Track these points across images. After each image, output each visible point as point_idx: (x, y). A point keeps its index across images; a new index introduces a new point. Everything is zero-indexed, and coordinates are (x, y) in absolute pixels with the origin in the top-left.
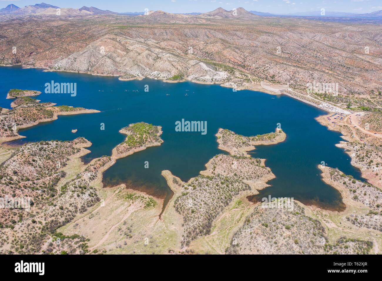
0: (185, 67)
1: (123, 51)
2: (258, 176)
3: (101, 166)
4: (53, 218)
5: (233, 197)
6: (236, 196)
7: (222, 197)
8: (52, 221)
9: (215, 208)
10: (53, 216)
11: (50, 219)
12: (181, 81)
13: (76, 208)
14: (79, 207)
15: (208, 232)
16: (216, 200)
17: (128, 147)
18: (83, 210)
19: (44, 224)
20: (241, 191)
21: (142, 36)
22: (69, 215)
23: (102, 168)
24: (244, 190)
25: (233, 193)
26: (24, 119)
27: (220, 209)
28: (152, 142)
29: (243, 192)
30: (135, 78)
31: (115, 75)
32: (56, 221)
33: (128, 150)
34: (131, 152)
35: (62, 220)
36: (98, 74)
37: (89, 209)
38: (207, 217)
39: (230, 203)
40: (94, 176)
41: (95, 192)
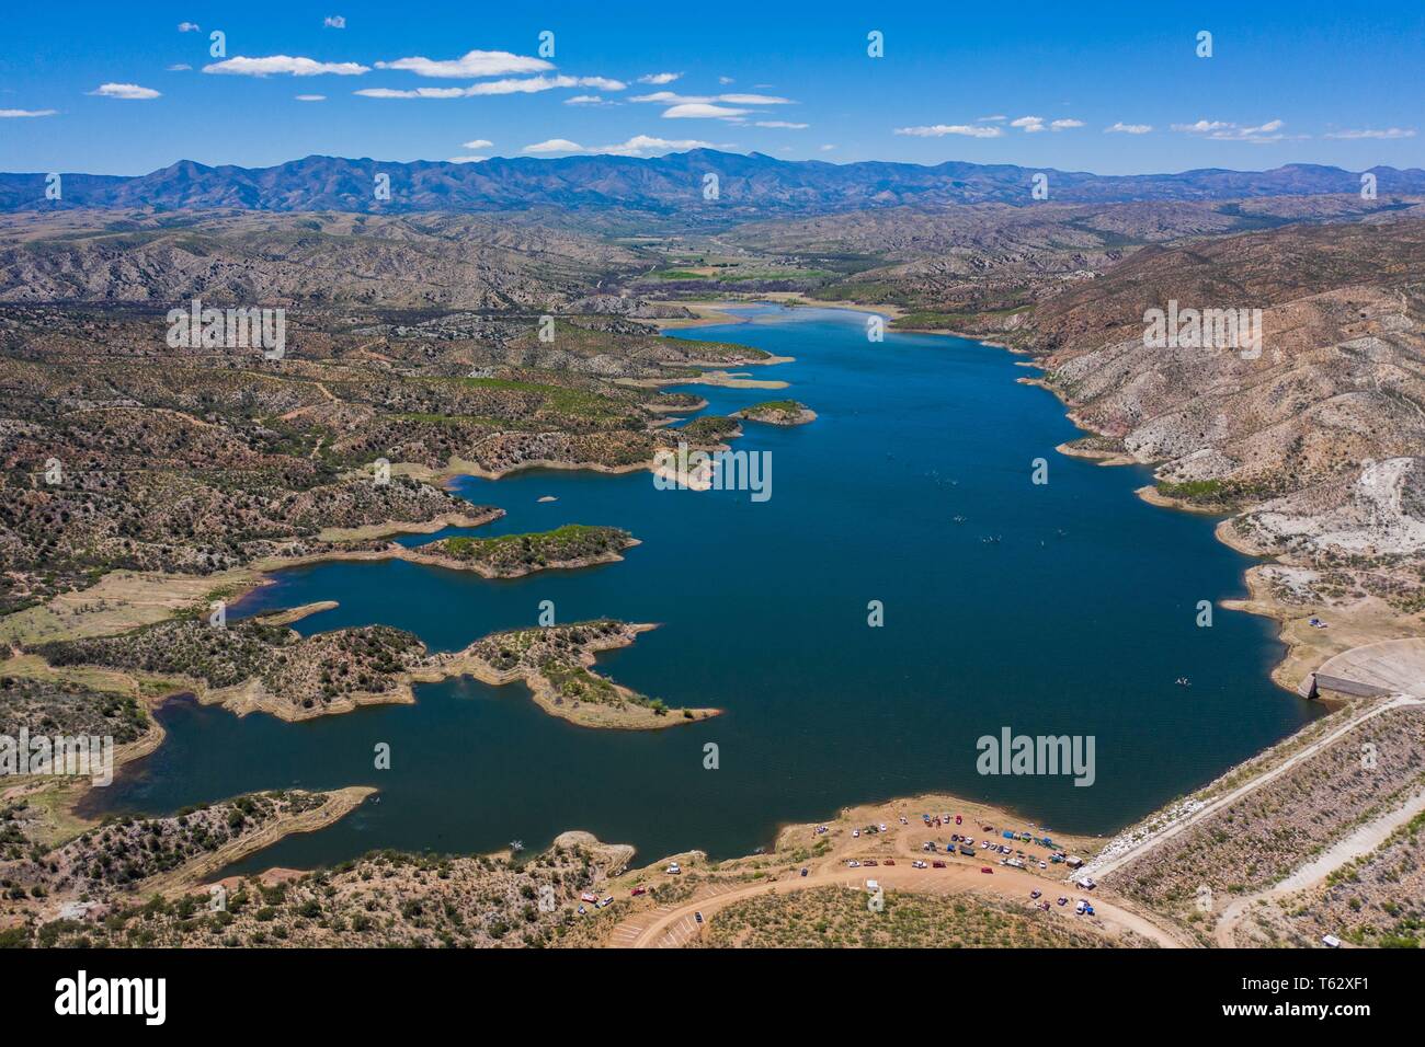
2: (279, 691)
3: (344, 548)
4: (141, 555)
5: (184, 674)
6: (187, 676)
7: (167, 656)
8: (135, 557)
9: (127, 654)
11: (139, 553)
12: (1189, 508)
15: (57, 663)
17: (442, 548)
20: (207, 678)
22: (155, 564)
23: (343, 552)
24: (211, 680)
25: (193, 668)
26: (568, 451)
27: (130, 663)
28: (490, 563)
29: (204, 682)
30: (1107, 455)
32: (137, 560)
33: (434, 552)
34: (428, 560)
35: (143, 562)
36: (1075, 419)
37: (180, 574)
38: (94, 651)
39: (156, 673)
40: (295, 552)
41: (233, 564)
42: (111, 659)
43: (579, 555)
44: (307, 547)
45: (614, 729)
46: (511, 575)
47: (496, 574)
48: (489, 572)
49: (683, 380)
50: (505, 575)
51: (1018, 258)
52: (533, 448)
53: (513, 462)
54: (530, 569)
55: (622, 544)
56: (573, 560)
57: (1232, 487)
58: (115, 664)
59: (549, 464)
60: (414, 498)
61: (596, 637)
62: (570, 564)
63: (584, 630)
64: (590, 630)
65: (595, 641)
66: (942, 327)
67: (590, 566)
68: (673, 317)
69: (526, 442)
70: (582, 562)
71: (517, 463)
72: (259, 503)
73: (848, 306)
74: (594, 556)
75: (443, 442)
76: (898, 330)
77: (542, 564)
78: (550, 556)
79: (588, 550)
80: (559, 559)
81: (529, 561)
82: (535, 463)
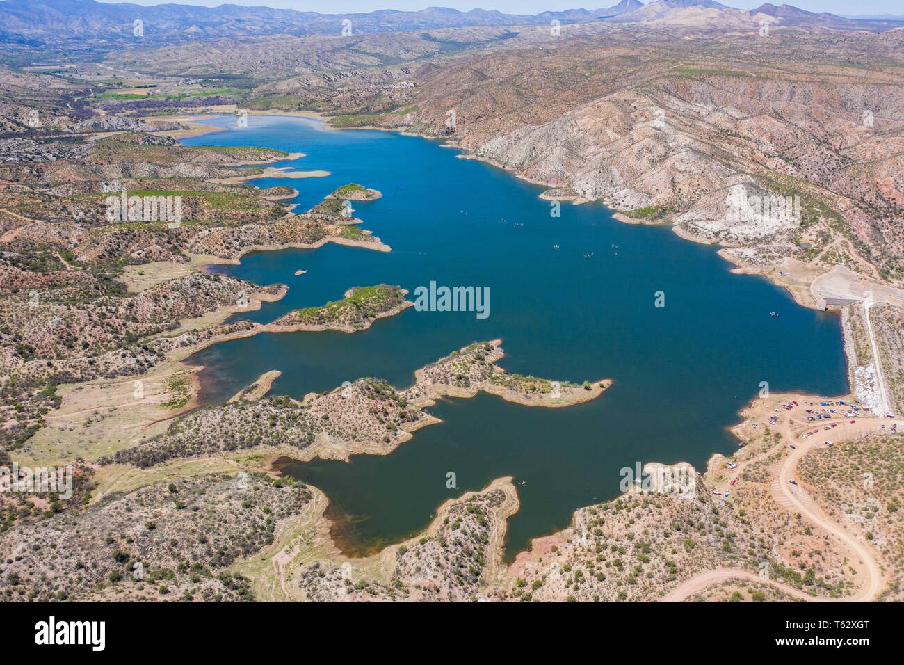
0: (702, 190)
1: (620, 132)
2: (354, 437)
3: (222, 332)
4: (71, 370)
5: (261, 446)
6: (268, 446)
7: (238, 436)
8: (67, 373)
9: (202, 444)
10: (73, 367)
11: (67, 369)
12: (649, 223)
13: (107, 369)
14: (111, 370)
15: (146, 465)
16: (218, 433)
17: (297, 318)
18: (113, 376)
19: (57, 373)
20: (287, 443)
21: (716, 98)
22: (90, 374)
23: (223, 335)
24: (292, 444)
25: (267, 439)
26: (271, 237)
27: (210, 449)
28: (344, 322)
29: (288, 446)
30: (572, 198)
31: (549, 185)
32: (71, 374)
33: (293, 322)
35: (78, 375)
36: (525, 178)
37: (120, 378)
38: (171, 448)
39: (238, 450)
40: (190, 342)
41: (156, 361)
42: (191, 450)
43: (391, 306)
45: (575, 405)
46: (364, 328)
47: (355, 329)
48: (349, 329)
49: (255, 176)
50: (360, 328)
51: (348, 74)
53: (237, 250)
54: (370, 321)
55: (401, 294)
56: (390, 310)
57: (659, 209)
58: (199, 453)
59: (262, 248)
61: (486, 354)
62: (390, 313)
64: (481, 351)
65: (488, 357)
66: (364, 125)
67: (402, 312)
68: (171, 129)
69: (235, 235)
70: (395, 311)
71: (240, 250)
73: (278, 114)
74: (399, 305)
75: (168, 242)
76: (339, 129)
77: (374, 317)
78: (375, 310)
79: (393, 302)
81: (366, 316)
82: (250, 248)
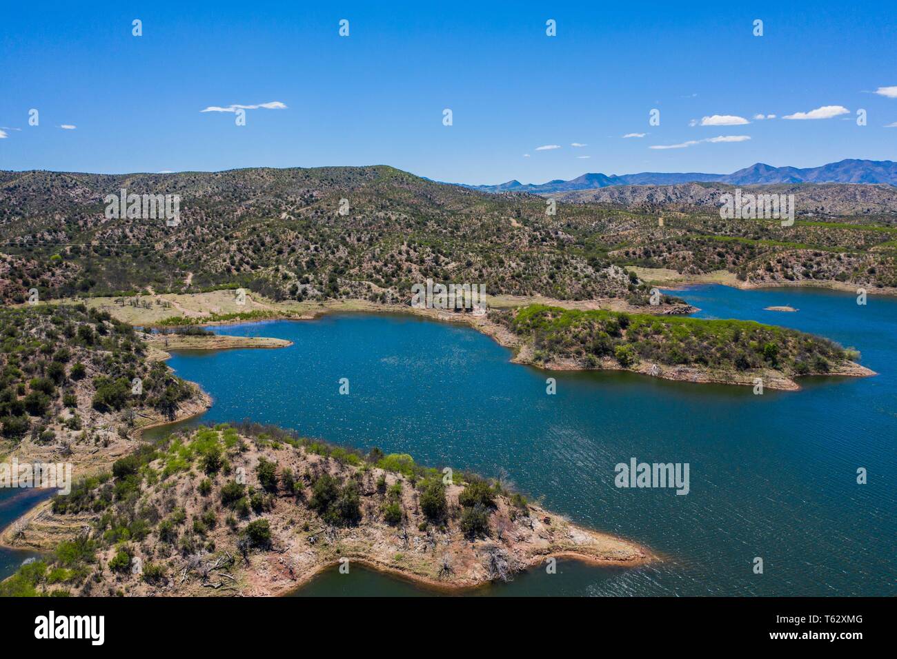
43: (702, 361)
44: (397, 295)
46: (548, 366)
47: (530, 359)
48: (524, 355)
50: (541, 363)
52: (824, 266)
53: (787, 277)
54: (593, 365)
55: (824, 367)
56: (680, 367)
59: (838, 285)
60: (586, 276)
61: (395, 519)
62: (670, 372)
63: (382, 486)
64: (398, 493)
65: (379, 530)
67: (711, 385)
69: (818, 259)
70: (697, 374)
71: (792, 279)
72: (437, 263)
74: (733, 370)
75: (720, 254)
77: (624, 362)
78: (645, 354)
79: (726, 356)
80: (658, 359)
81: (602, 351)
82: (817, 283)
